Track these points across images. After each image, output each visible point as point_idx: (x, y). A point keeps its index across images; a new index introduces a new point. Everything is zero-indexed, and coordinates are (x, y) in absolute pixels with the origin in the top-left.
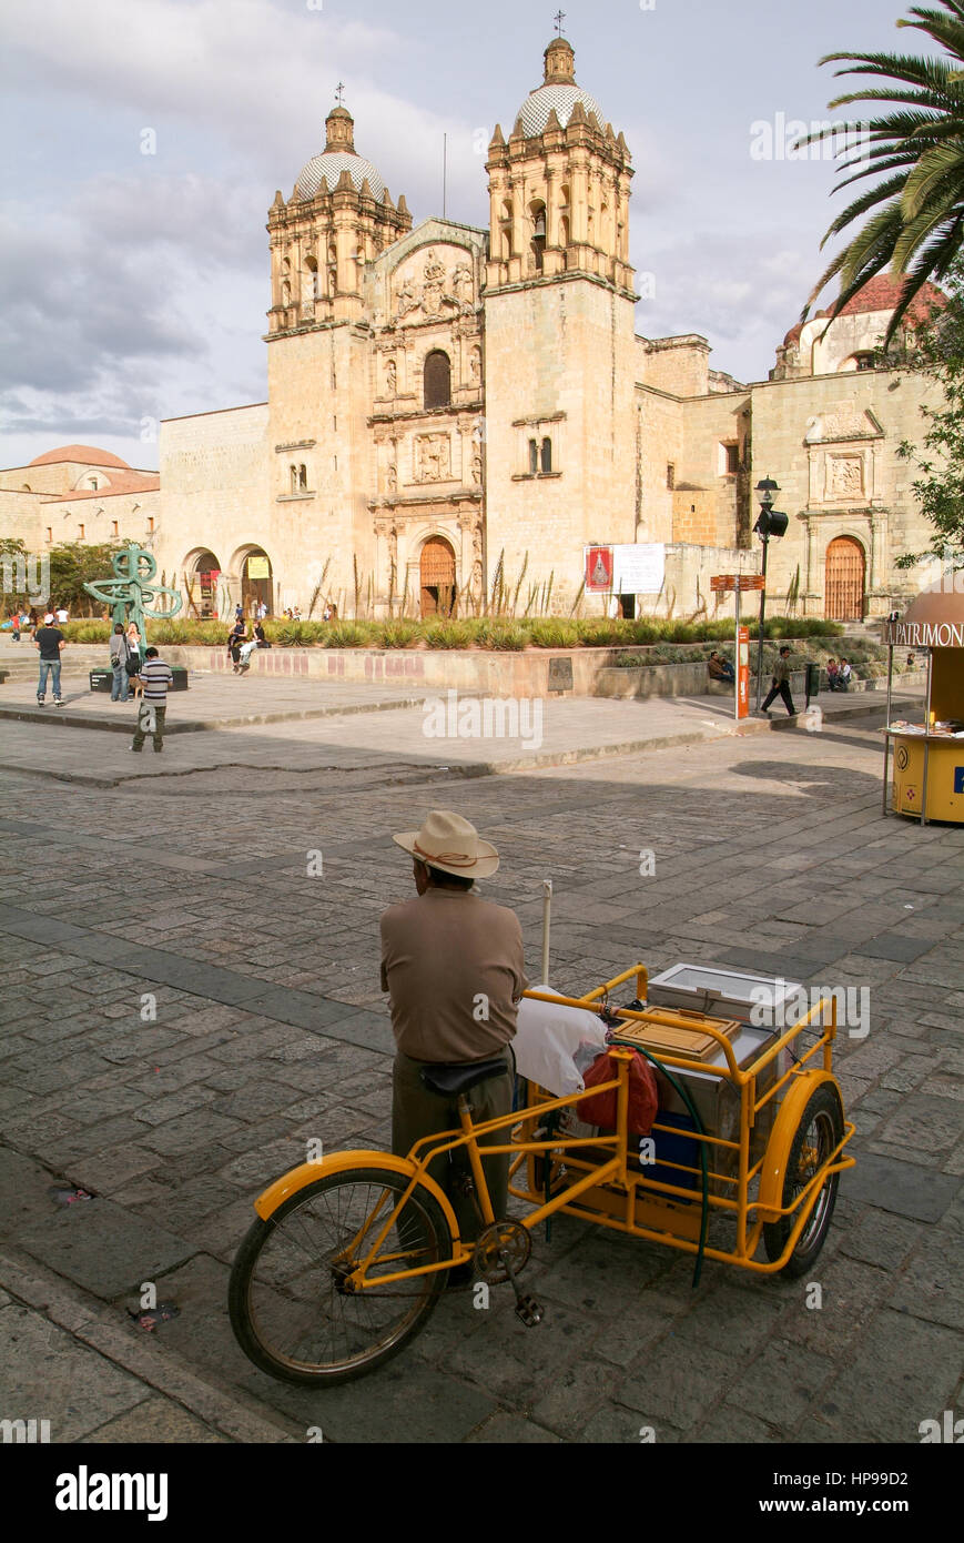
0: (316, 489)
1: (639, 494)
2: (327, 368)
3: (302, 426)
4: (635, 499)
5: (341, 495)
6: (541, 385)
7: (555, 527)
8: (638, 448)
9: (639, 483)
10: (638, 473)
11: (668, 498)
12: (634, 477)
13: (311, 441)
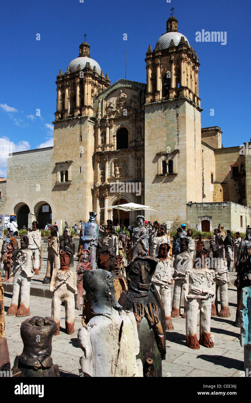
0: (72, 180)
1: (203, 184)
2: (78, 134)
3: (67, 156)
4: (202, 186)
5: (82, 182)
6: (168, 140)
7: (174, 195)
8: (203, 166)
9: (203, 180)
10: (203, 176)
11: (212, 186)
12: (202, 177)
13: (70, 161)
